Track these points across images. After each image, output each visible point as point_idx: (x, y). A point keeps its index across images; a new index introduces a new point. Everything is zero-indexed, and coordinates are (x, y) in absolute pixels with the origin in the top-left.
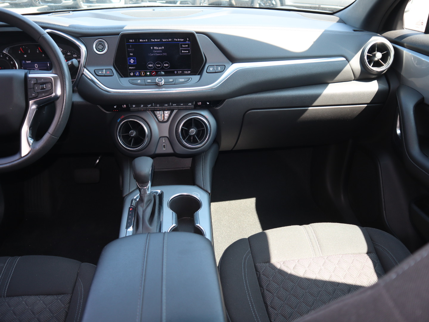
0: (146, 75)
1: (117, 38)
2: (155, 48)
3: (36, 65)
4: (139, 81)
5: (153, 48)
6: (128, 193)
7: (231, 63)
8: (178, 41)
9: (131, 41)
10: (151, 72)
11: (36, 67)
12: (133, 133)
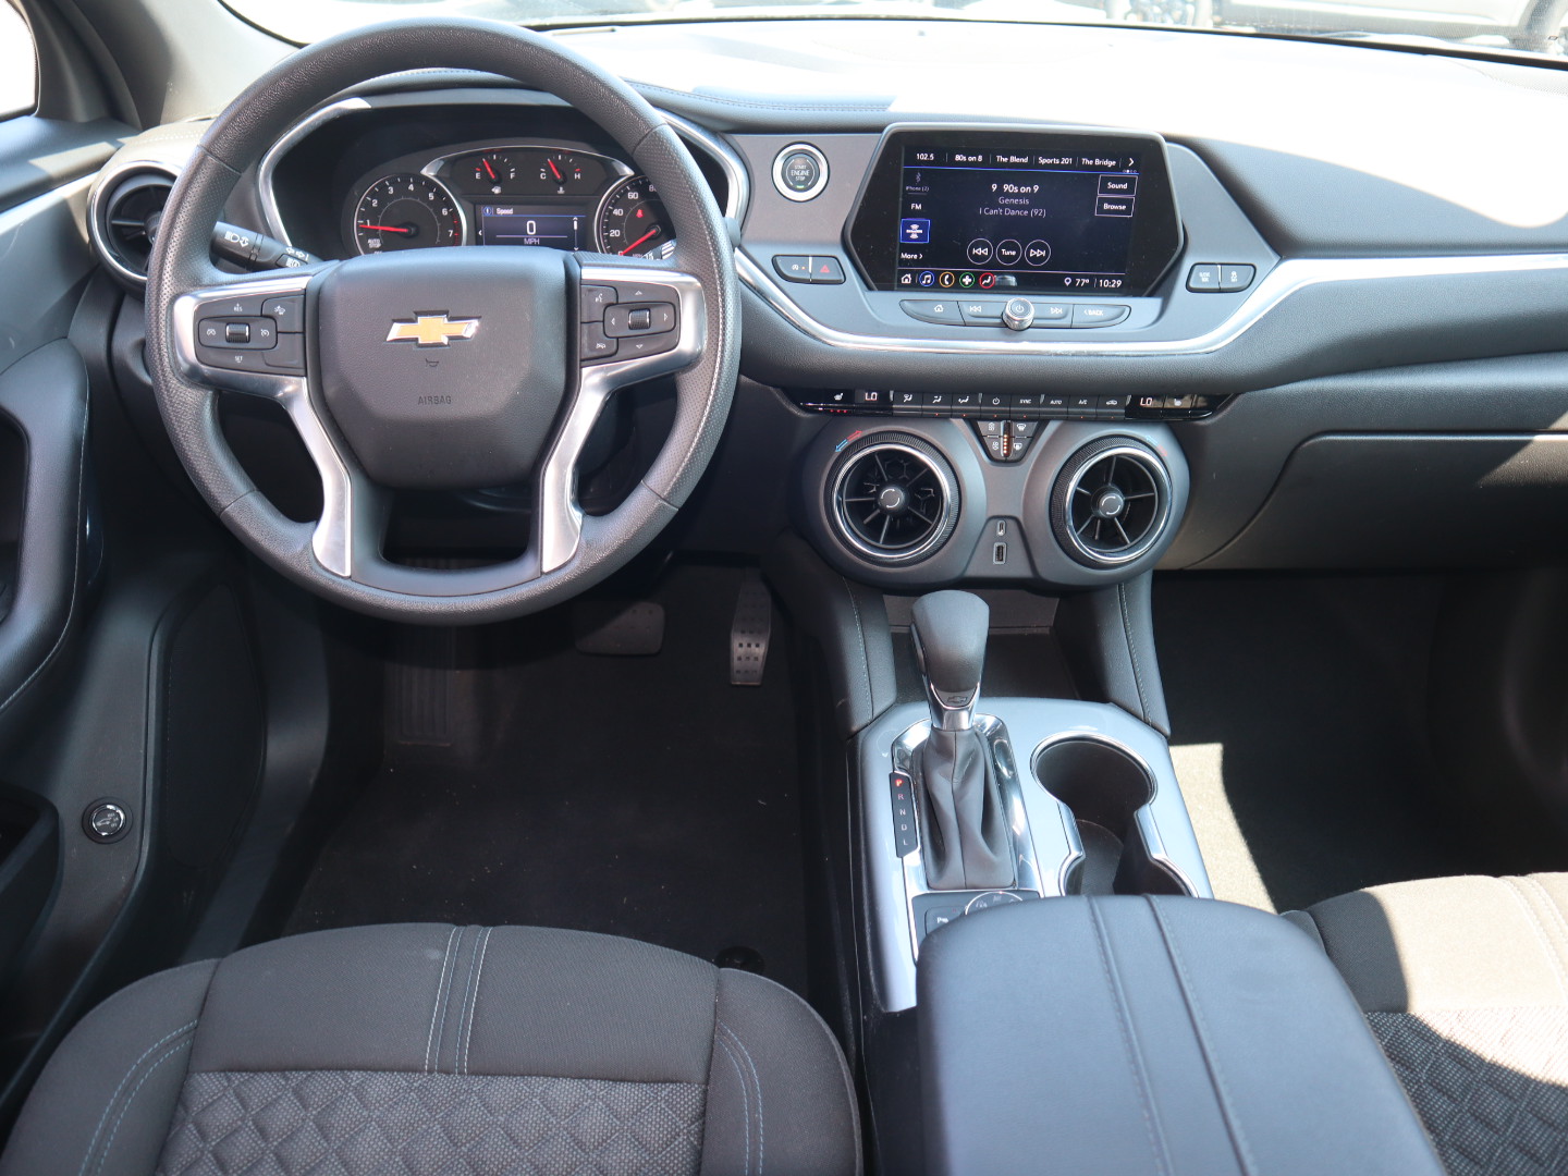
0: (957, 287)
1: (873, 145)
2: (1006, 187)
3: (531, 225)
4: (939, 309)
5: (1000, 188)
6: (870, 717)
7: (1276, 259)
8: (1094, 167)
9: (923, 157)
10: (977, 277)
11: (531, 230)
12: (894, 497)
